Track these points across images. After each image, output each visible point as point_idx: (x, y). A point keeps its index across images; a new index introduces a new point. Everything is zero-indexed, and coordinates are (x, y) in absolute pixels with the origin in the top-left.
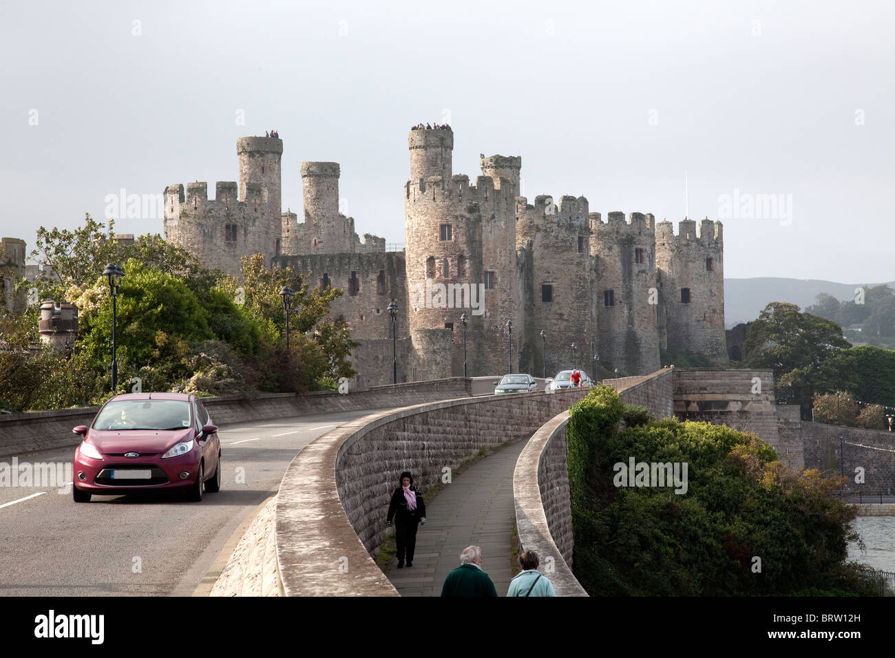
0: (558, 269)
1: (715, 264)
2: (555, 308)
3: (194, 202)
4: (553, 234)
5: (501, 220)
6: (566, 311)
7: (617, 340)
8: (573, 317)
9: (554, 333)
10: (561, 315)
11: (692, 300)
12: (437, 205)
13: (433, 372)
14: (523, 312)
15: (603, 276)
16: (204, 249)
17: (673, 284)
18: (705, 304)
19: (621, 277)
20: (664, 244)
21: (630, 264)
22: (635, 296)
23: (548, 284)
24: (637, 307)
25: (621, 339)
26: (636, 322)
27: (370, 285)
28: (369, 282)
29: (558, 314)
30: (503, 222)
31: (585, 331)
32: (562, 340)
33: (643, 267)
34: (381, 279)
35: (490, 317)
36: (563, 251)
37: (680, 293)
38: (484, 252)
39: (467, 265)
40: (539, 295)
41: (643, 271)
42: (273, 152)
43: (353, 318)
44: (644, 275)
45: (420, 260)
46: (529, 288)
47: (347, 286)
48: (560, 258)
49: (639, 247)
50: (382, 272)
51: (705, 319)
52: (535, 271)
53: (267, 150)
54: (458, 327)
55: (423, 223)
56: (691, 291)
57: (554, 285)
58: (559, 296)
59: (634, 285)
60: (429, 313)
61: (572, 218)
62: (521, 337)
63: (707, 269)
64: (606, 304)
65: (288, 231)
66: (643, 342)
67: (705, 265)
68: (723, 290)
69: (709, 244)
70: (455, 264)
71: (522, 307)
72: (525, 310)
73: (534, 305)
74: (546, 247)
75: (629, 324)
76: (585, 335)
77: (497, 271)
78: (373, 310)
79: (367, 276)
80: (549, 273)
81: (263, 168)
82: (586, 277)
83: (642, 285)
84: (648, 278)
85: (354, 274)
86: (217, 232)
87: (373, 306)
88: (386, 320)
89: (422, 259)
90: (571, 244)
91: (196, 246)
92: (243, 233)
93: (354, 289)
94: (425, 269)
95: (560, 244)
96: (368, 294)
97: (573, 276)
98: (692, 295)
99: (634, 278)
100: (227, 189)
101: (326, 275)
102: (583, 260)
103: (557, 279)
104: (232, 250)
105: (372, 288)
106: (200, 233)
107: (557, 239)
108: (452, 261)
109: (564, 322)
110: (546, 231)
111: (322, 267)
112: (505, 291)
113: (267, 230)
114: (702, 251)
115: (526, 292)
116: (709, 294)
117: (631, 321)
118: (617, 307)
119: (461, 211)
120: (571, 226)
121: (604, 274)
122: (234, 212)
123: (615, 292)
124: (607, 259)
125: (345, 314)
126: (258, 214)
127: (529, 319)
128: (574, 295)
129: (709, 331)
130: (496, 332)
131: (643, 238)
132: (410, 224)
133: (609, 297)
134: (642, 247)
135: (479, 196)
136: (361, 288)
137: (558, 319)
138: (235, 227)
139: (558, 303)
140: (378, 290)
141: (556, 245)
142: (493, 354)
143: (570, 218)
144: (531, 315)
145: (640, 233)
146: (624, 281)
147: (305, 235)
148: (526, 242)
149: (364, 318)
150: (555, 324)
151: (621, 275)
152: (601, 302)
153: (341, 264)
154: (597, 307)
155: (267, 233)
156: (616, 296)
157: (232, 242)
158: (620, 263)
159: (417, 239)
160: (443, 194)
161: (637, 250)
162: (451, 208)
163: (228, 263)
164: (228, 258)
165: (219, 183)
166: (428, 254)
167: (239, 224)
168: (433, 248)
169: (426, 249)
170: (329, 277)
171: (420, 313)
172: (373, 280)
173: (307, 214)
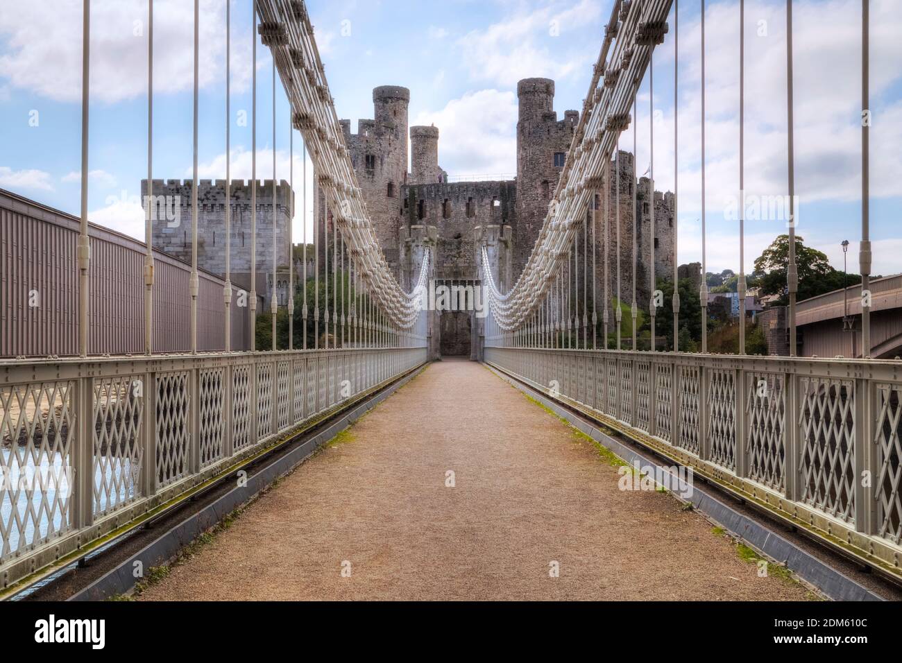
1: (673, 222)
11: (660, 246)
12: (552, 136)
18: (668, 249)
21: (640, 214)
22: (643, 237)
26: (643, 256)
27: (484, 208)
28: (483, 206)
41: (647, 220)
42: (404, 100)
43: (470, 236)
44: (649, 222)
45: (533, 184)
47: (465, 209)
49: (646, 202)
50: (495, 198)
51: (668, 259)
55: (538, 152)
56: (659, 239)
59: (642, 229)
63: (669, 226)
67: (668, 222)
69: (671, 209)
77: (600, 194)
79: (482, 201)
81: (395, 111)
83: (647, 229)
85: (470, 199)
86: (359, 161)
89: (536, 183)
90: (624, 188)
92: (380, 162)
96: (482, 216)
98: (659, 243)
99: (643, 224)
101: (446, 200)
102: (632, 201)
104: (371, 176)
105: (486, 210)
111: (443, 194)
114: (667, 213)
116: (669, 242)
117: (640, 256)
122: (372, 145)
125: (462, 233)
126: (392, 149)
132: (524, 154)
134: (648, 202)
136: (476, 211)
138: (373, 157)
140: (491, 213)
143: (623, 167)
147: (413, 181)
153: (460, 192)
155: (398, 164)
157: (371, 170)
159: (531, 166)
160: (557, 126)
161: (645, 204)
162: (564, 139)
163: (367, 187)
164: (367, 183)
165: (360, 120)
166: (542, 179)
167: (377, 155)
168: (546, 173)
169: (540, 174)
170: (449, 202)
171: (533, 229)
172: (487, 204)
173: (414, 165)
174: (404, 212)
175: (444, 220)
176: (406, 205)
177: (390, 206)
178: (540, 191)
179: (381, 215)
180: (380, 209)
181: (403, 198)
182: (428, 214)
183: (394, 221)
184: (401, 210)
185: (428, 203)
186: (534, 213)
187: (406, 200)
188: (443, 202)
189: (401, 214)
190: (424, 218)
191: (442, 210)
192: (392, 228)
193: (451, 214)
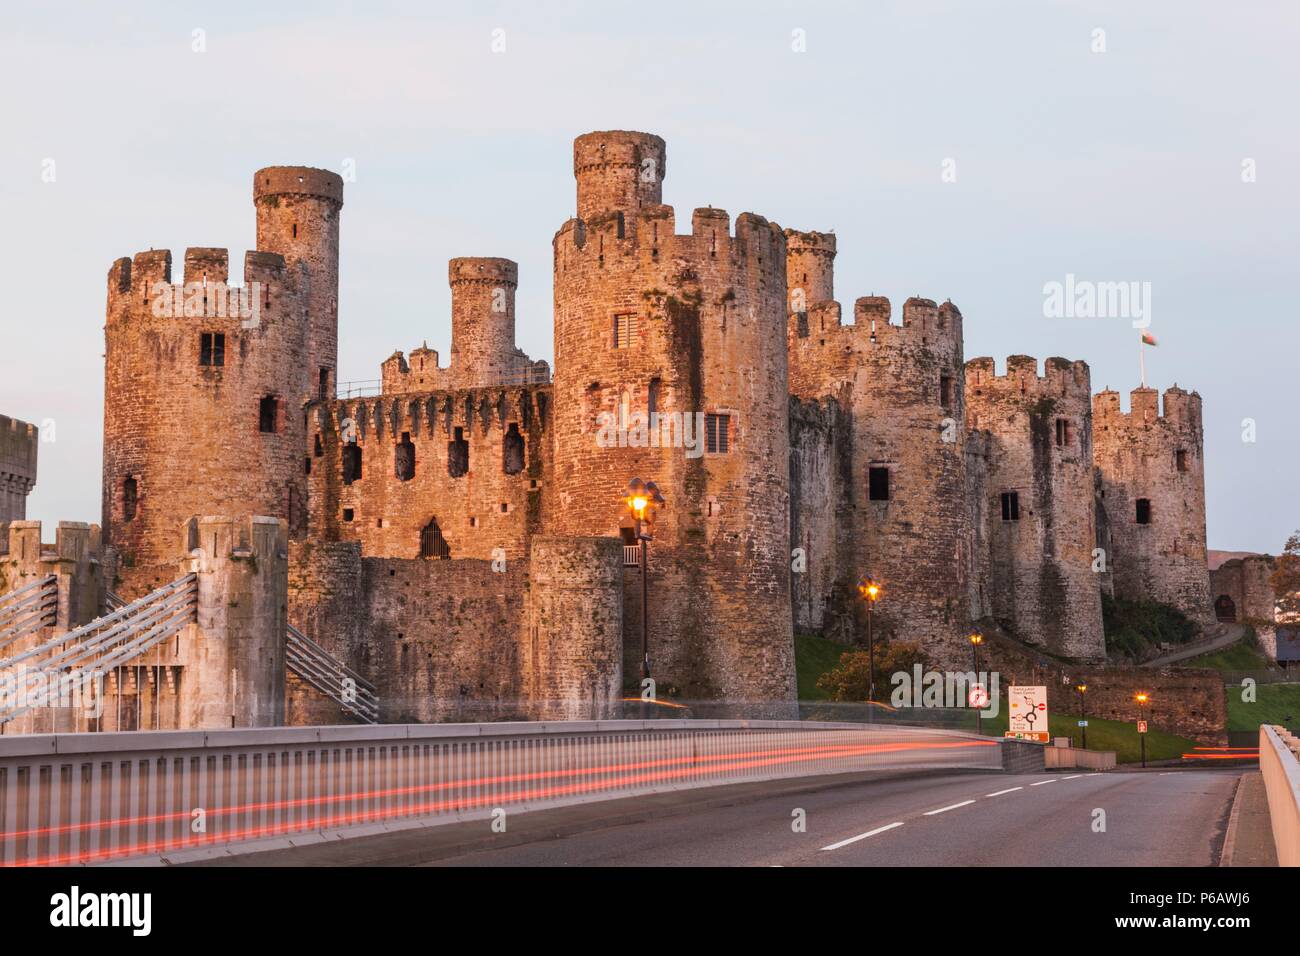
0: (900, 438)
1: (1191, 461)
2: (895, 511)
3: (143, 290)
4: (892, 369)
5: (747, 306)
6: (916, 519)
7: (1024, 580)
8: (931, 529)
9: (893, 561)
10: (907, 525)
11: (1155, 518)
12: (608, 272)
13: (574, 635)
14: (833, 518)
15: (998, 467)
16: (157, 381)
17: (1122, 492)
18: (1176, 526)
19: (1031, 470)
20: (1106, 428)
21: (1047, 446)
22: (1056, 502)
23: (881, 465)
24: (1061, 522)
25: (1031, 580)
26: (1058, 547)
27: (488, 450)
28: (487, 448)
29: (900, 524)
30: (752, 310)
31: (956, 557)
32: (908, 574)
33: (1069, 453)
34: (513, 440)
36: (910, 403)
37: (1134, 507)
39: (669, 400)
40: (863, 485)
41: (1068, 460)
42: (319, 197)
43: (457, 522)
44: (1072, 466)
46: (844, 472)
47: (446, 457)
48: (905, 415)
49: (1062, 416)
50: (514, 427)
51: (1175, 551)
52: (856, 440)
53: (303, 192)
55: (580, 313)
56: (1152, 503)
57: (894, 467)
58: (902, 488)
59: (1054, 483)
60: (588, 506)
61: (929, 341)
62: (827, 569)
63: (1178, 469)
64: (1005, 517)
66: (1072, 583)
67: (1175, 462)
68: (1203, 504)
69: (1181, 428)
70: (643, 398)
71: (828, 510)
72: (837, 515)
73: (854, 506)
74: (878, 394)
75: (1046, 552)
76: (955, 565)
77: (737, 413)
78: (495, 506)
79: (485, 436)
80: (882, 444)
81: (295, 226)
82: (958, 454)
83: (1069, 483)
84: (1080, 472)
85: (459, 431)
86: (184, 348)
87: (495, 499)
88: (519, 525)
89: (576, 390)
90: (925, 388)
91: (143, 378)
92: (237, 349)
93: (459, 463)
95: (904, 389)
96: (484, 473)
97: (932, 452)
98: (1153, 510)
99: (1055, 470)
101: (405, 436)
103: (898, 455)
104: (213, 384)
105: (492, 459)
106: (152, 350)
107: (899, 380)
108: (637, 391)
109: (913, 540)
110: (876, 364)
111: (397, 419)
112: (756, 458)
113: (296, 347)
114: (1170, 439)
115: (838, 482)
116: (1181, 509)
117: (1049, 548)
118: (1024, 522)
119: (656, 281)
120: (926, 353)
121: (1001, 464)
123: (1021, 495)
124: (1005, 437)
125: (440, 515)
126: (274, 315)
127: (844, 533)
128: (933, 487)
129: (1182, 569)
130: (734, 548)
131: (1070, 401)
133: (1009, 506)
134: (1068, 417)
135: (698, 250)
136: (472, 461)
137: (900, 534)
138: (220, 338)
139: (902, 503)
140: (505, 464)
141: (897, 391)
142: (727, 597)
143: (924, 339)
144: (849, 525)
145: (1064, 392)
146: (1037, 476)
147: (451, 386)
148: (838, 385)
149: (477, 522)
150: (896, 544)
151: (1031, 465)
152: (996, 512)
153: (433, 414)
154: (990, 522)
155: (295, 353)
156: (1022, 502)
157: (214, 369)
158: (1029, 445)
159: (568, 348)
160: (619, 247)
161: (1059, 422)
162: (636, 277)
163: (204, 410)
164: (204, 401)
165: (189, 251)
166: (587, 379)
167: (228, 333)
168: (597, 365)
169: (585, 367)
170: (412, 440)
171: (572, 506)
172: (495, 443)
173: (455, 351)
174: (314, 467)
175: (399, 483)
176: (319, 453)
177: (268, 453)
178: (584, 409)
179: (239, 476)
180: (236, 463)
181: (311, 432)
182: (365, 469)
183: (279, 491)
184: (306, 461)
185: (367, 447)
186: (571, 466)
187: (317, 436)
188: (399, 440)
189: (308, 470)
190: (357, 483)
191: (398, 459)
192: (272, 507)
193: (419, 469)
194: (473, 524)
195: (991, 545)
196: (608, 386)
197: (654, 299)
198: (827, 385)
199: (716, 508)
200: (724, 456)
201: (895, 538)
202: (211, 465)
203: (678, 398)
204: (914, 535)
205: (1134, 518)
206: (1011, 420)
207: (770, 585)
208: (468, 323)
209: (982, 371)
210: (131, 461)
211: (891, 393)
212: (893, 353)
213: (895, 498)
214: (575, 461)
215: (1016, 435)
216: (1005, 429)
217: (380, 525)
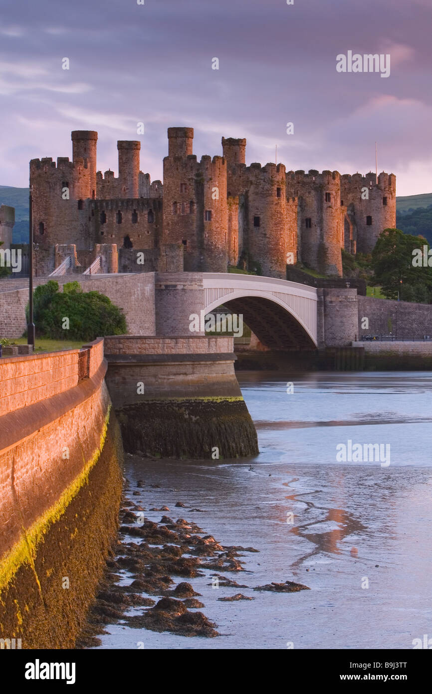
0: (264, 207)
1: (389, 201)
2: (262, 230)
3: (45, 169)
4: (261, 186)
5: (216, 182)
6: (268, 233)
7: (312, 249)
8: (272, 236)
9: (261, 245)
10: (265, 234)
11: (373, 223)
12: (179, 172)
13: (172, 268)
14: (242, 233)
15: (305, 209)
16: (50, 196)
17: (361, 213)
18: (382, 226)
19: (316, 210)
20: (356, 188)
21: (322, 202)
22: (324, 221)
23: (257, 216)
24: (325, 229)
25: (315, 249)
27: (143, 217)
29: (263, 234)
30: (217, 182)
31: (281, 244)
33: (330, 204)
34: (150, 213)
35: (208, 237)
36: (267, 196)
37: (366, 219)
38: (205, 199)
39: (195, 207)
40: (252, 222)
41: (330, 207)
42: (92, 140)
43: (134, 236)
44: (330, 209)
45: (170, 203)
46: (246, 218)
47: (131, 218)
48: (265, 200)
49: (328, 192)
50: (151, 210)
52: (250, 208)
53: (88, 138)
54: (189, 243)
55: (171, 182)
56: (373, 218)
57: (261, 217)
58: (264, 223)
59: (324, 215)
60: (173, 234)
63: (384, 204)
64: (307, 227)
65: (109, 182)
66: (329, 250)
67: (381, 202)
69: (384, 189)
70: (188, 206)
72: (244, 231)
73: (249, 228)
74: (257, 194)
75: (320, 239)
76: (281, 247)
77: (213, 210)
78: (145, 232)
79: (142, 212)
80: (258, 209)
83: (330, 215)
84: (333, 211)
85: (135, 210)
86: (57, 186)
87: (146, 230)
88: (153, 238)
90: (272, 192)
91: (45, 195)
92: (72, 187)
93: (135, 220)
94: (172, 209)
95: (265, 192)
96: (142, 223)
97: (273, 212)
98: (373, 220)
99: (324, 211)
100: (63, 161)
101: (119, 211)
102: (280, 201)
103: (263, 213)
105: (144, 219)
106: (48, 187)
107: (263, 189)
108: (186, 204)
110: (256, 184)
111: (117, 206)
112: (218, 222)
113: (86, 185)
114: (380, 193)
115: (244, 221)
116: (384, 219)
117: (322, 237)
118: (313, 229)
119: (192, 175)
120: (273, 181)
122: (67, 176)
123: (312, 219)
124: (307, 199)
125: (130, 234)
126: (81, 176)
127: (246, 237)
128: (273, 223)
130: (212, 246)
131: (330, 186)
133: (309, 223)
134: (331, 191)
135: (202, 168)
136: (138, 219)
137: (263, 237)
138: (67, 184)
139: (264, 228)
140: (148, 220)
141: (263, 193)
142: (209, 259)
143: (272, 177)
144: (247, 234)
145: (329, 183)
146: (318, 213)
147: (119, 184)
148: (245, 190)
149: (140, 236)
150: (262, 240)
151: (316, 209)
152: (303, 225)
153: (128, 205)
154: (300, 229)
156: (312, 222)
158: (315, 202)
159: (168, 191)
160: (182, 166)
161: (326, 193)
162: (186, 174)
163: (63, 204)
165: (58, 159)
166: (173, 200)
167: (69, 182)
168: (176, 197)
169: (173, 197)
170: (121, 212)
171: (169, 234)
172: (145, 214)
173: (120, 172)
174: (91, 219)
175: (118, 225)
176: (93, 215)
177: (80, 216)
179: (73, 223)
180: (72, 219)
181: (91, 209)
182: (107, 220)
183: (83, 227)
184: (90, 218)
185: (107, 213)
186: (168, 223)
187: (92, 210)
188: (117, 212)
189: (90, 220)
190: (105, 224)
191: (117, 218)
192: (81, 231)
193: (123, 221)
194: (139, 237)
195: (301, 237)
196: (179, 203)
197: (191, 180)
198: (241, 190)
199: (207, 235)
200: (209, 221)
201: (261, 238)
202: (65, 219)
203: (198, 206)
204: (267, 238)
205: (366, 224)
206: (309, 193)
207: (221, 255)
208: (124, 163)
209: (300, 175)
210: (42, 218)
211: (261, 193)
212: (262, 181)
213: (261, 226)
214: (170, 222)
215: (311, 198)
216: (307, 196)
217: (112, 236)
